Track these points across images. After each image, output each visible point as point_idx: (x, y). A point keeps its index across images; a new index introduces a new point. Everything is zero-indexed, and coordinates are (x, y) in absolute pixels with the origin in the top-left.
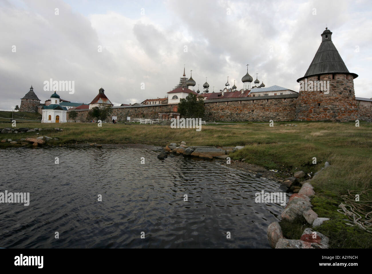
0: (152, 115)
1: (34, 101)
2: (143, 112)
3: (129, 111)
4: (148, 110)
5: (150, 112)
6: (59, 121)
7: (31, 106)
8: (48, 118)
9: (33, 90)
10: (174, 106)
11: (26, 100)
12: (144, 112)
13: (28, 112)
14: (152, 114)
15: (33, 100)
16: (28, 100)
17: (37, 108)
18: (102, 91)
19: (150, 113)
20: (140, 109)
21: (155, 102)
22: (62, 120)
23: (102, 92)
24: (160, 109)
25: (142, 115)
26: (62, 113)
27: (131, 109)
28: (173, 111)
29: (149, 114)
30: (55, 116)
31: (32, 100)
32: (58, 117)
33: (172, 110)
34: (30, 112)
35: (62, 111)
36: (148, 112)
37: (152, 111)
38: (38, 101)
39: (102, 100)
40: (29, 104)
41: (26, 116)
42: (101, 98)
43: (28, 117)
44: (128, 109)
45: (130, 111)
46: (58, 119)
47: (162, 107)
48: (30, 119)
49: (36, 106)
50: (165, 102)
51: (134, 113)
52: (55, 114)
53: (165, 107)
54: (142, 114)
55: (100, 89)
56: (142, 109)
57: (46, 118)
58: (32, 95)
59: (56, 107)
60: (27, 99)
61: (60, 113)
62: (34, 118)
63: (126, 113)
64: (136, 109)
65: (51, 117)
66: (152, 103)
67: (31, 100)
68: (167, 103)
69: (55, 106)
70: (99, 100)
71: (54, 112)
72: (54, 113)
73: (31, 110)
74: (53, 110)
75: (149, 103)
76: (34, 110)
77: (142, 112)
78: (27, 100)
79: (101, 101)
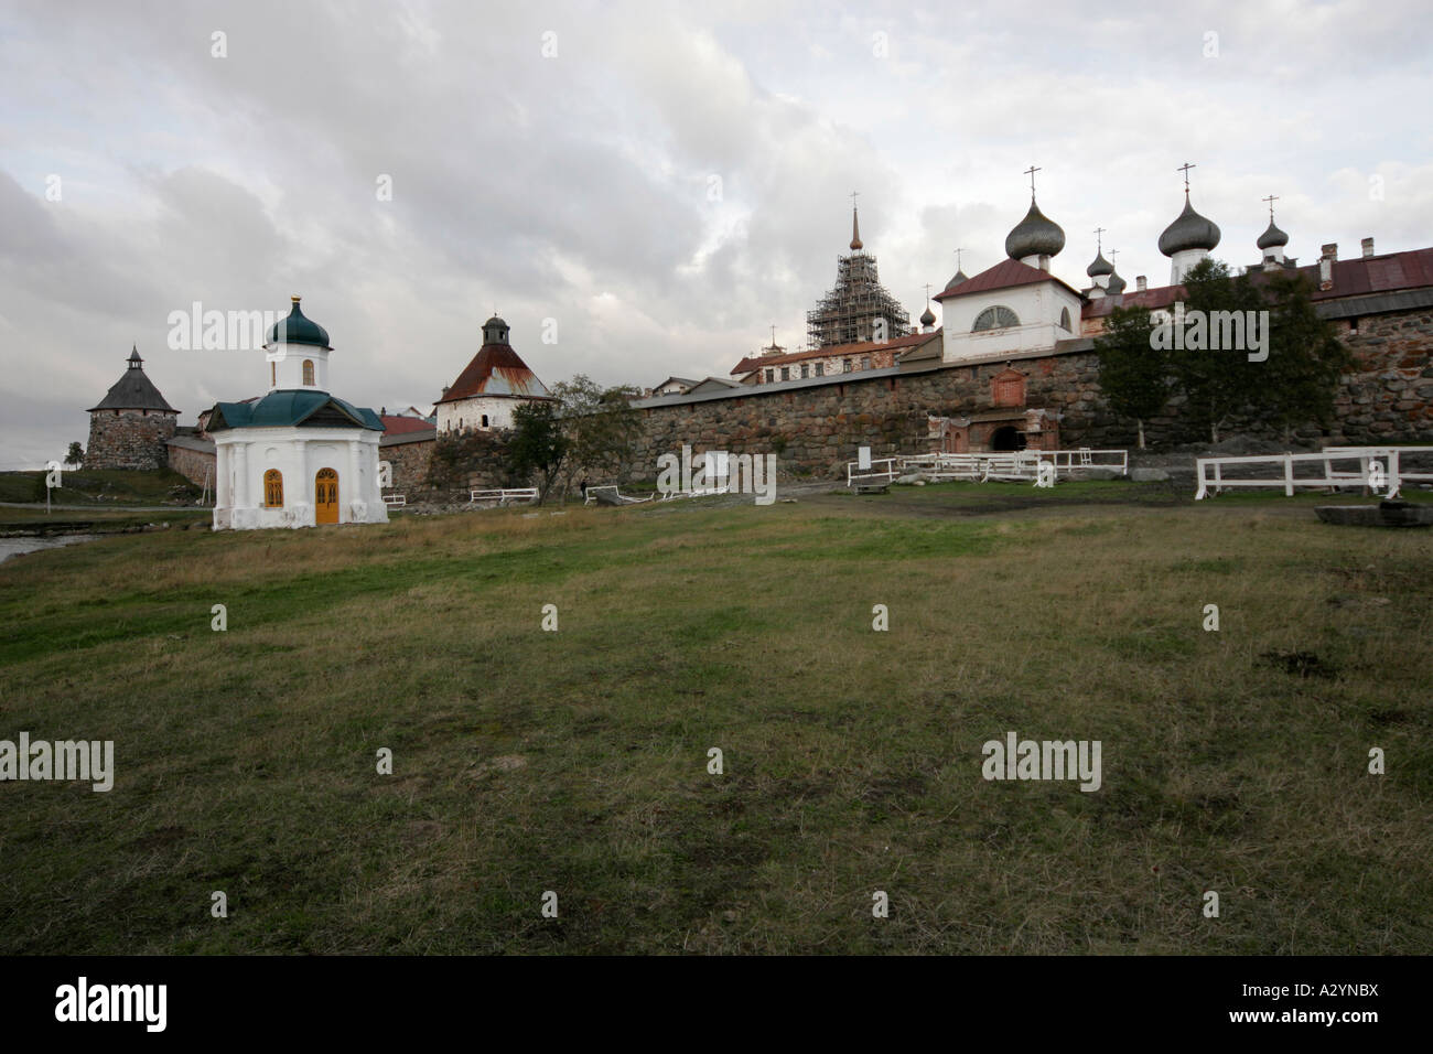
0: (834, 434)
1: (150, 415)
2: (772, 422)
3: (672, 424)
4: (807, 406)
5: (819, 421)
6: (337, 513)
7: (136, 440)
8: (259, 492)
9: (140, 368)
10: (992, 371)
11: (112, 413)
12: (780, 422)
13: (125, 469)
14: (833, 429)
15: (145, 414)
16: (121, 414)
17: (166, 446)
18: (496, 331)
19: (820, 427)
20: (750, 405)
21: (819, 367)
22: (357, 502)
23: (498, 334)
24: (890, 397)
25: (766, 439)
26: (354, 448)
27: (685, 411)
28: (992, 402)
29: (816, 431)
30: (307, 474)
31: (140, 414)
32: (326, 481)
33: (980, 399)
34: (134, 469)
35: (353, 435)
36: (803, 421)
37: (830, 412)
38: (169, 416)
39: (506, 380)
40: (127, 429)
41: (114, 490)
42: (500, 366)
43: (124, 492)
44: (668, 416)
45: (683, 423)
46: (334, 492)
47: (899, 382)
48: (137, 499)
49: (161, 440)
50: (922, 353)
51: (710, 432)
52: (307, 463)
53: (928, 383)
54: (763, 433)
55: (489, 321)
56: (758, 406)
57: (247, 499)
58: (137, 391)
59: (313, 410)
60: (117, 411)
61: (341, 449)
62: (155, 495)
63: (658, 438)
64: (722, 409)
65: (280, 486)
66: (795, 371)
67: (133, 411)
68: (938, 357)
69: (306, 406)
70: (491, 379)
71: (300, 447)
72: (305, 452)
73: (137, 461)
74: (294, 429)
75: (777, 374)
76: (151, 456)
77: (764, 423)
78: (117, 414)
79: (498, 382)
